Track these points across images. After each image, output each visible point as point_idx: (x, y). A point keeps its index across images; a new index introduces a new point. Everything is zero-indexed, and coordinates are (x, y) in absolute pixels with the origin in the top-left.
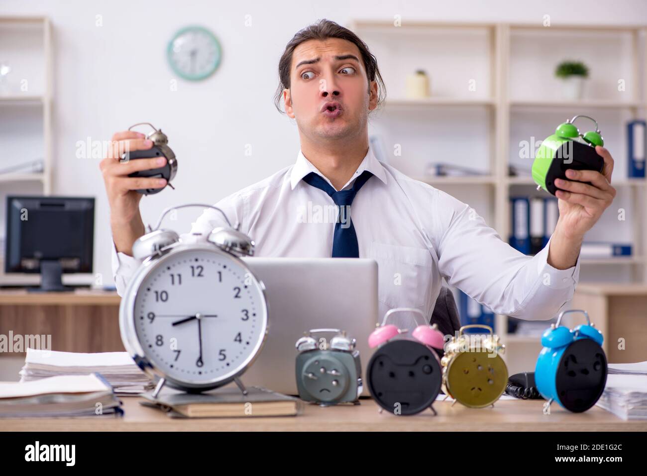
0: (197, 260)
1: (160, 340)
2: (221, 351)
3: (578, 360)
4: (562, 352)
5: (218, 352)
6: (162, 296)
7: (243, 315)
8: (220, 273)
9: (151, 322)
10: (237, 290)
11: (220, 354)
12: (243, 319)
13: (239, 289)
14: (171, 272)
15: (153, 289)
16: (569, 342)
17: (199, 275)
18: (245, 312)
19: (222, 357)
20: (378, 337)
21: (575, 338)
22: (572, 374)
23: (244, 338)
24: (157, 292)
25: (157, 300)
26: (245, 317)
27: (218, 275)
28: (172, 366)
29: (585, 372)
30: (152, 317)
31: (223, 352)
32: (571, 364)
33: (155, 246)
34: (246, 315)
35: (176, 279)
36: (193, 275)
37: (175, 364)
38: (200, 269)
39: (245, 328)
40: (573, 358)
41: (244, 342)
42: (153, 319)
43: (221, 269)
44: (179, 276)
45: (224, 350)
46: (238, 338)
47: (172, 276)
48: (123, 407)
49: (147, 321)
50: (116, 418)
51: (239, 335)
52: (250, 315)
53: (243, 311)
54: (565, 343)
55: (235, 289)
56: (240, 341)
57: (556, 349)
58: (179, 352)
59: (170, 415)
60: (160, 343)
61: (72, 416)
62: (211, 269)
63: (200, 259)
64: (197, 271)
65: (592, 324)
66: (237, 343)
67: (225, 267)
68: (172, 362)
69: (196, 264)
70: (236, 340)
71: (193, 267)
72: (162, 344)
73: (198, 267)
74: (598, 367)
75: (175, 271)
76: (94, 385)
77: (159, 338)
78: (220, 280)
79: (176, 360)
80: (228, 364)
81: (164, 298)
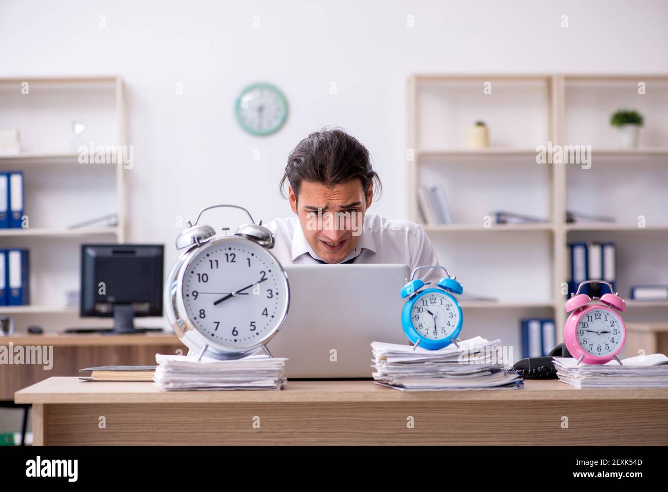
0: (230, 249)
1: (202, 313)
2: (252, 323)
5: (250, 324)
6: (203, 278)
7: (268, 294)
8: (249, 259)
9: (195, 299)
10: (263, 274)
11: (251, 325)
12: (268, 297)
13: (265, 273)
14: (210, 258)
15: (196, 272)
17: (232, 261)
18: (270, 292)
19: (253, 328)
23: (270, 313)
24: (199, 275)
25: (200, 281)
26: (270, 296)
27: (248, 261)
28: (213, 335)
30: (196, 295)
31: (253, 324)
33: (194, 239)
34: (271, 294)
35: (214, 263)
36: (228, 261)
37: (215, 333)
38: (233, 256)
39: (270, 304)
41: (270, 316)
42: (196, 296)
43: (250, 256)
44: (217, 261)
45: (254, 322)
46: (265, 313)
47: (211, 261)
49: (192, 298)
51: (266, 309)
52: (274, 293)
53: (268, 291)
55: (261, 273)
56: (267, 315)
58: (218, 323)
60: (202, 316)
62: (241, 257)
63: (232, 248)
64: (230, 258)
66: (265, 316)
67: (253, 255)
68: (213, 331)
69: (229, 252)
70: (263, 314)
71: (227, 255)
72: (205, 316)
73: (231, 255)
75: (213, 257)
77: (202, 312)
78: (249, 266)
79: (216, 329)
80: (258, 334)
81: (205, 279)
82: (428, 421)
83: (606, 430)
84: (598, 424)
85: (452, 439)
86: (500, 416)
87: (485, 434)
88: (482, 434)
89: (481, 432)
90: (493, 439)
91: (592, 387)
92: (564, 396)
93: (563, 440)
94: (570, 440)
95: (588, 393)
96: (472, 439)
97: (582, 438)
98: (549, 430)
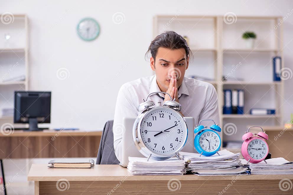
0: (161, 112)
1: (149, 140)
6: (150, 124)
8: (170, 116)
9: (146, 134)
13: (177, 122)
14: (153, 116)
15: (146, 122)
17: (162, 117)
18: (179, 130)
19: (171, 146)
24: (148, 123)
25: (148, 126)
26: (179, 132)
28: (154, 150)
30: (146, 132)
31: (171, 145)
33: (146, 107)
34: (179, 131)
35: (154, 118)
36: (160, 117)
38: (163, 115)
39: (179, 136)
41: (179, 141)
42: (147, 132)
46: (177, 140)
49: (144, 133)
51: (177, 138)
52: (181, 131)
55: (175, 122)
56: (177, 141)
58: (156, 144)
60: (149, 141)
62: (166, 115)
64: (162, 116)
67: (171, 114)
69: (161, 113)
70: (176, 140)
71: (160, 114)
77: (149, 139)
78: (170, 119)
79: (155, 147)
80: (173, 149)
81: (150, 125)
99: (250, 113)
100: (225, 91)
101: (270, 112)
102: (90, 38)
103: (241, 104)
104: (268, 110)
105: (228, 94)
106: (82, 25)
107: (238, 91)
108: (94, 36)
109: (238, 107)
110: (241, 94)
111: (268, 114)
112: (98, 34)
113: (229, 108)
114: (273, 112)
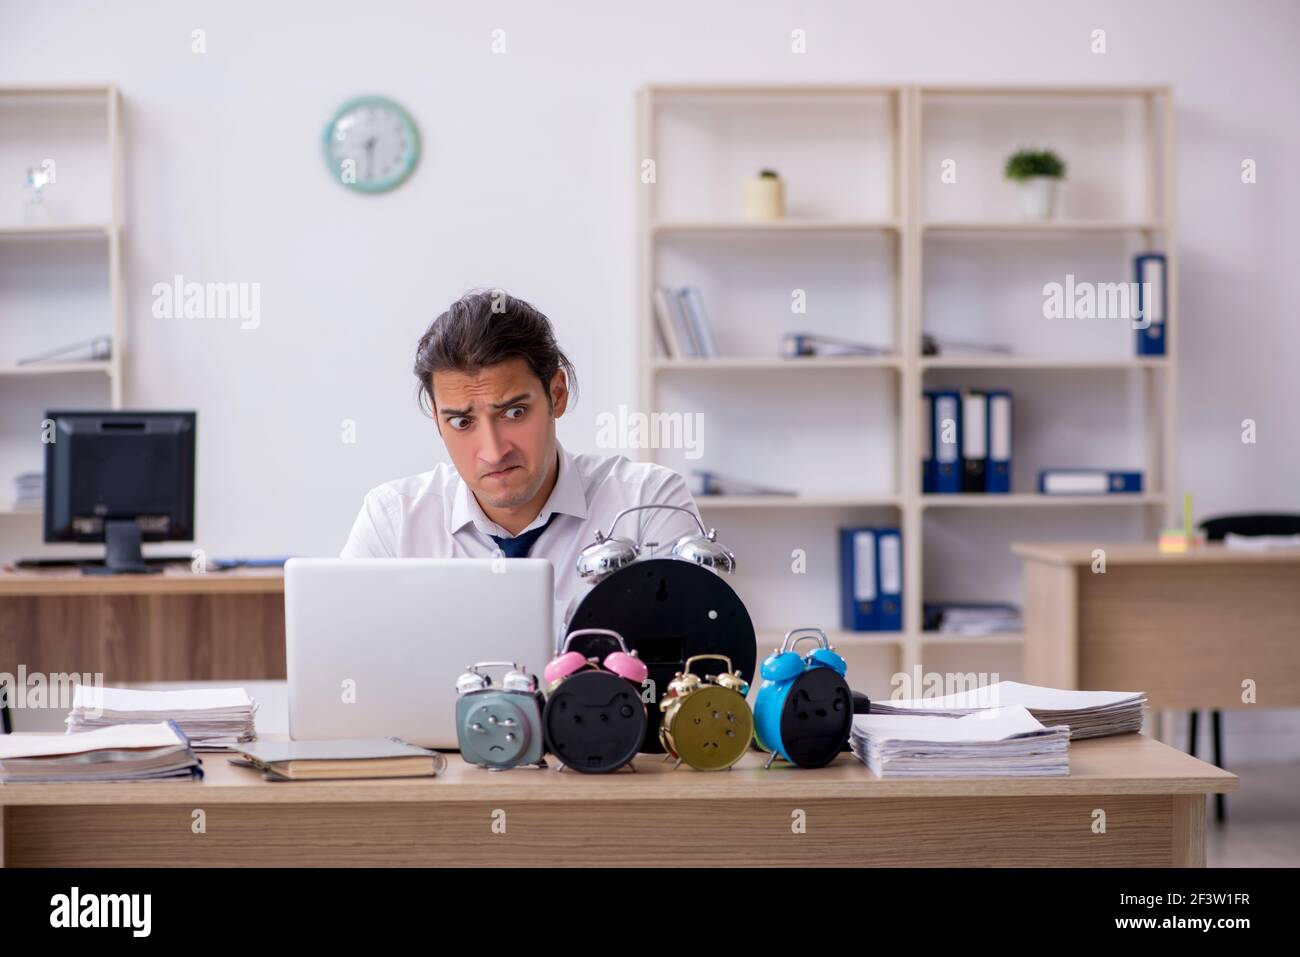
3: (810, 697)
4: (788, 687)
16: (798, 672)
20: (557, 670)
21: (809, 668)
22: (803, 716)
29: (822, 713)
32: (801, 702)
40: (805, 695)
48: (202, 767)
50: (194, 780)
54: (794, 674)
57: (783, 683)
59: (265, 776)
61: (134, 780)
65: (831, 647)
74: (840, 706)
76: (164, 736)
82: (633, 827)
83: (925, 840)
84: (911, 830)
85: (673, 855)
86: (751, 817)
87: (728, 846)
88: (723, 846)
89: (720, 843)
90: (739, 855)
91: (899, 776)
92: (853, 791)
93: (855, 856)
94: (866, 856)
95: (892, 786)
96: (706, 855)
97: (887, 853)
98: (831, 841)
99: (1041, 488)
100: (931, 397)
101: (1119, 483)
102: (380, 178)
103: (1001, 451)
104: (1112, 476)
105: (946, 406)
106: (344, 124)
107: (989, 396)
108: (398, 170)
109: (986, 462)
110: (1001, 407)
111: (1112, 490)
112: (413, 165)
113: (949, 465)
114: (1132, 482)
